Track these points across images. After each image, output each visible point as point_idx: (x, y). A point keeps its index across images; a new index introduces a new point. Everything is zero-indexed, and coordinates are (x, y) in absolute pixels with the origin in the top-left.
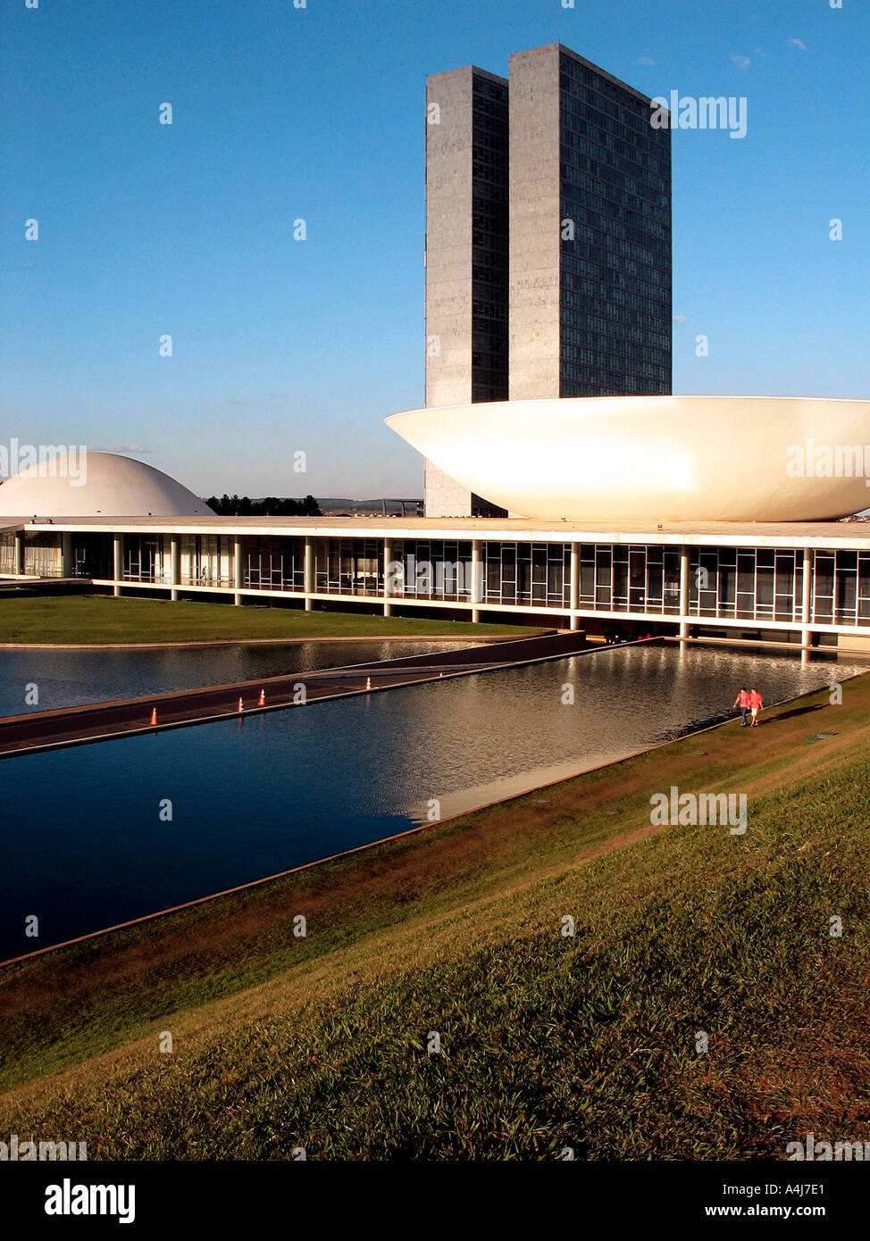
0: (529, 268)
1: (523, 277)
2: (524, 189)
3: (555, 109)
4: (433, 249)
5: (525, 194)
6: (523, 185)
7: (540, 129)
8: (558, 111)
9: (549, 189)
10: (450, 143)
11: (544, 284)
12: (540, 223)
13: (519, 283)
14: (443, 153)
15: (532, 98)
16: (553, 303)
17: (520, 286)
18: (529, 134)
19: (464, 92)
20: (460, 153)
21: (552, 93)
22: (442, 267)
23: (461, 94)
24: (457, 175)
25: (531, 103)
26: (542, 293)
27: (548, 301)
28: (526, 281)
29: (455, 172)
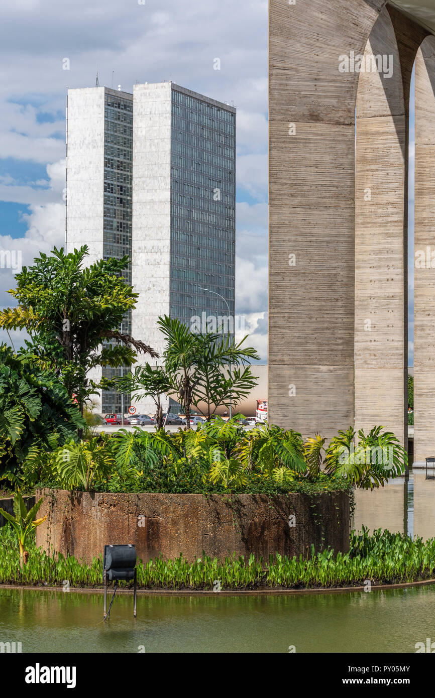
0: (147, 238)
1: (142, 244)
2: (144, 182)
3: (168, 129)
4: (72, 218)
5: (145, 185)
6: (143, 179)
7: (156, 141)
8: (170, 131)
9: (163, 184)
10: (86, 142)
11: (159, 251)
12: (156, 207)
13: (140, 248)
14: (81, 148)
15: (150, 118)
16: (165, 264)
17: (140, 250)
18: (148, 144)
19: (99, 106)
20: (95, 150)
21: (166, 118)
22: (79, 231)
23: (95, 106)
24: (91, 166)
25: (151, 122)
26: (157, 257)
27: (162, 263)
28: (145, 247)
29: (90, 163)
